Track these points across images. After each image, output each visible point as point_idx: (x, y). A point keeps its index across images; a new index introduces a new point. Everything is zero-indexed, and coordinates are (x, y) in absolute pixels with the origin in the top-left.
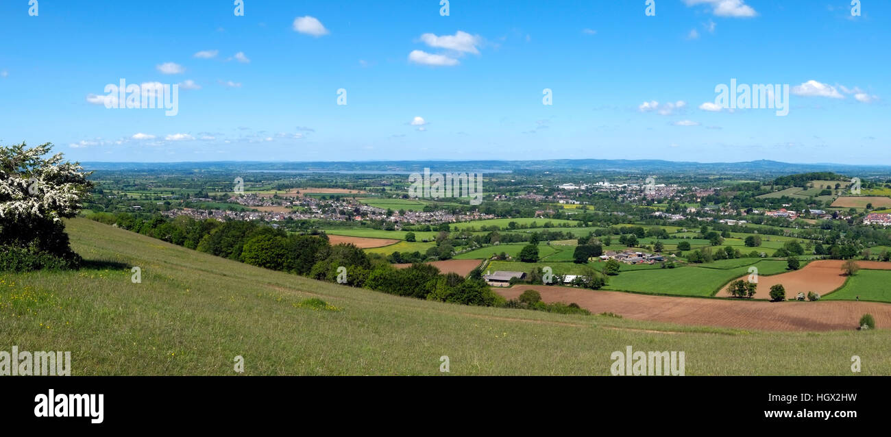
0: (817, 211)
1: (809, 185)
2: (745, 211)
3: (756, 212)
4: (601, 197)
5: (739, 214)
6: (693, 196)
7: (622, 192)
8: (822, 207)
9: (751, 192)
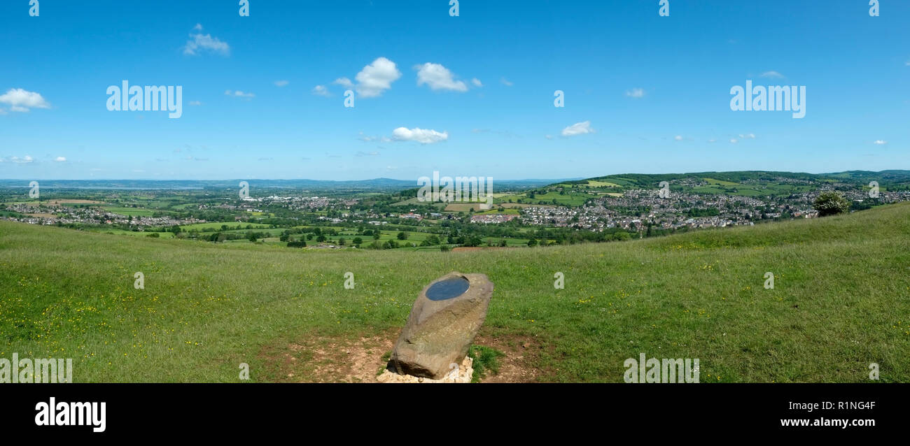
0: (436, 214)
2: (384, 215)
3: (393, 215)
4: (276, 207)
5: (380, 217)
6: (344, 205)
7: (290, 203)
8: (439, 211)
9: (385, 202)
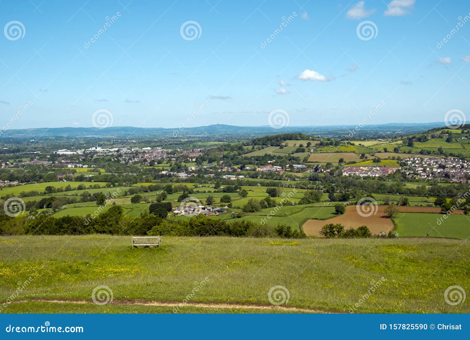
1: (284, 144)
2: (238, 168)
3: (248, 168)
5: (234, 170)
8: (301, 162)
9: (236, 152)
